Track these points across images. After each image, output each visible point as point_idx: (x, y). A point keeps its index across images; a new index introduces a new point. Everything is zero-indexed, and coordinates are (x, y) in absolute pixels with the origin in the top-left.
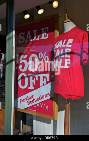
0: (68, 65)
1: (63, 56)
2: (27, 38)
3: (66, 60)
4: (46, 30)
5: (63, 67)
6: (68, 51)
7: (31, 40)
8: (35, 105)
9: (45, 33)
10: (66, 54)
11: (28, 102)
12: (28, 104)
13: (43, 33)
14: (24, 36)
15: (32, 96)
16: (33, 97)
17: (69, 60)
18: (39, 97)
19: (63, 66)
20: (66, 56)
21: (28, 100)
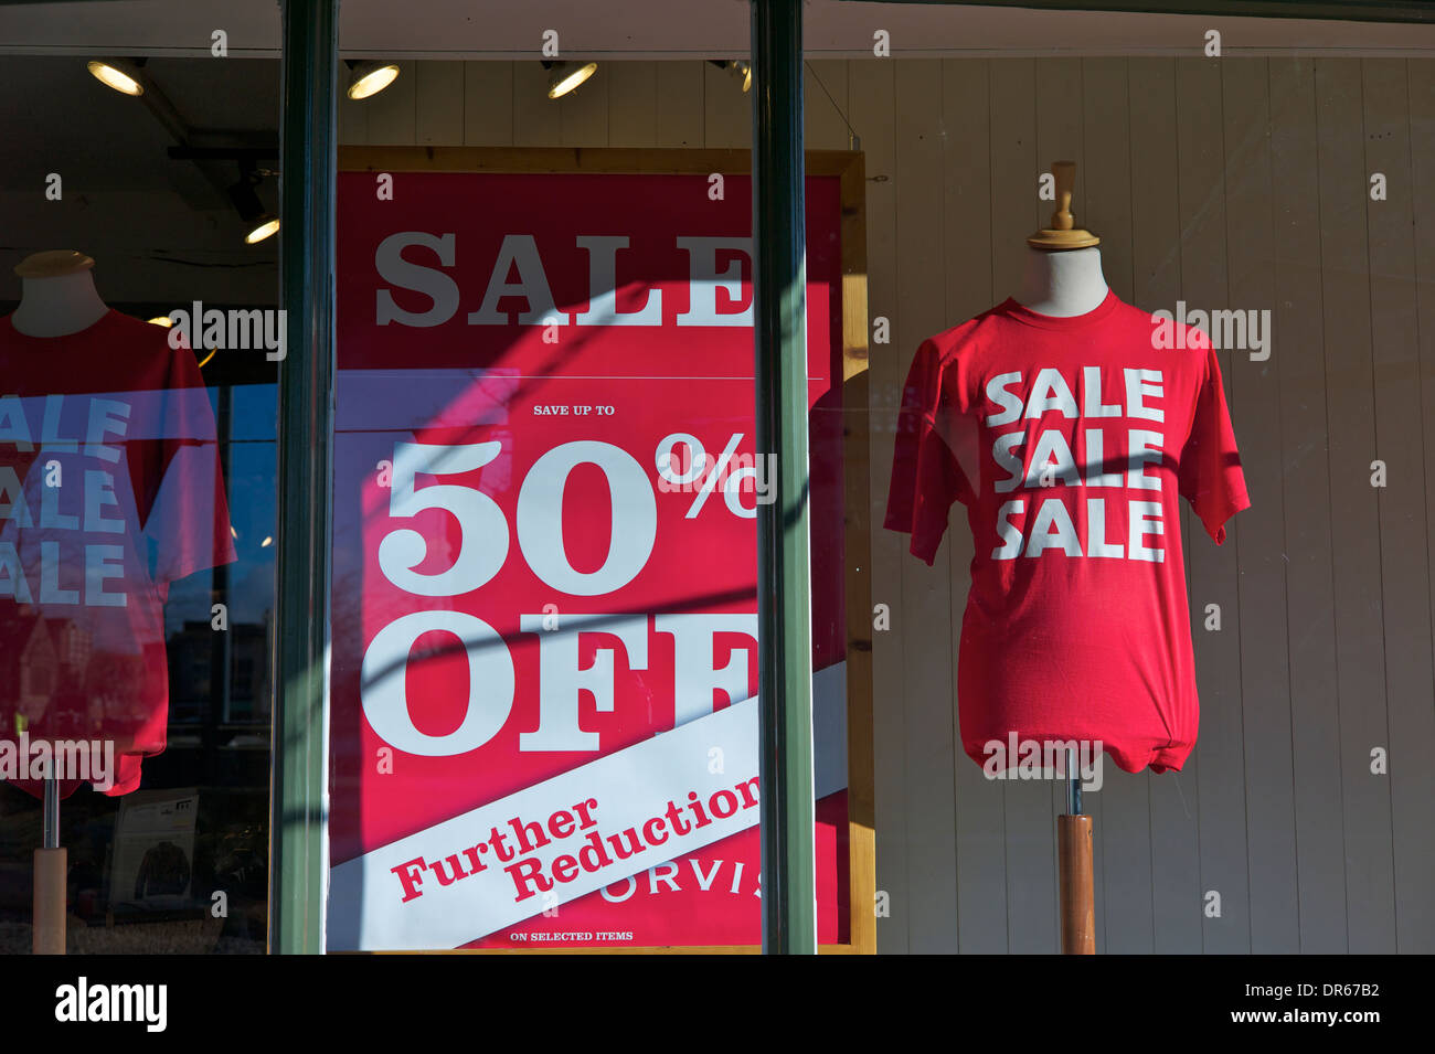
0: (1152, 541)
1: (1113, 481)
2: (497, 287)
3: (1137, 509)
4: (740, 255)
5: (1121, 556)
6: (1147, 446)
7: (555, 320)
8: (618, 887)
9: (732, 278)
10: (1136, 468)
11: (526, 870)
12: (524, 894)
13: (704, 277)
14: (446, 270)
15: (581, 808)
16: (587, 822)
17: (1158, 509)
18: (673, 813)
19: (1121, 548)
20: (1136, 479)
21: (518, 858)
